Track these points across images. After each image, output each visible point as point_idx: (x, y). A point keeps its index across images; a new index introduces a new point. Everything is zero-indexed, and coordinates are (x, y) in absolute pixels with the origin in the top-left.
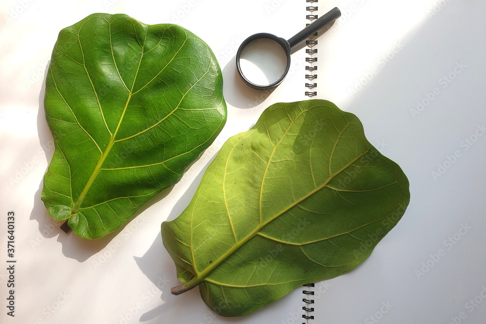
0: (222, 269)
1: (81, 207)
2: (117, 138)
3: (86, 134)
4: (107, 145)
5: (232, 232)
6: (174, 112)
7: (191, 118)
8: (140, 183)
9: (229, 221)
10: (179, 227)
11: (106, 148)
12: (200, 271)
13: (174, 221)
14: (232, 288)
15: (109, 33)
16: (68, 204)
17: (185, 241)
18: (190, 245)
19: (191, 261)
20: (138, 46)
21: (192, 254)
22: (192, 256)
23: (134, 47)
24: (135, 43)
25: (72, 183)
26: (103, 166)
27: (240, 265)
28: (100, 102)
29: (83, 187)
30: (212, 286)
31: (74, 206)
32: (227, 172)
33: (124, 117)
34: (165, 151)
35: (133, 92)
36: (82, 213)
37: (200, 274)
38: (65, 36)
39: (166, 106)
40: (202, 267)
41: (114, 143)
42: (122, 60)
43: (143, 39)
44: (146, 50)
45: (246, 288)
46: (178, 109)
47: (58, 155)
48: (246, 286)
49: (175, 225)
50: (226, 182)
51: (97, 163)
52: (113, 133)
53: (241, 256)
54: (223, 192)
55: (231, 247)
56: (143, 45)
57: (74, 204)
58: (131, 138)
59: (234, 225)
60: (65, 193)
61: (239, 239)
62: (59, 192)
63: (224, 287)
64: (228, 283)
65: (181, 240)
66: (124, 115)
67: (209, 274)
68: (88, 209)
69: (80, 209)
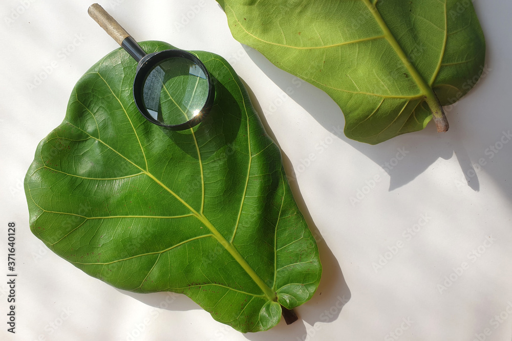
0: (418, 61)
1: (271, 287)
2: (198, 210)
4: (202, 224)
5: (368, 41)
8: (266, 195)
9: (353, 44)
10: (356, 109)
11: (205, 227)
12: (418, 91)
13: (346, 115)
14: (446, 50)
15: (56, 172)
16: (262, 302)
17: (376, 104)
18: (381, 98)
19: (402, 100)
20: (88, 141)
21: (394, 98)
22: (397, 98)
23: (86, 148)
24: (81, 146)
25: (235, 288)
27: (415, 38)
30: (442, 77)
31: (267, 296)
32: (282, 43)
33: (173, 191)
34: (237, 148)
35: (145, 168)
36: (279, 287)
37: (422, 92)
38: (39, 228)
40: (413, 87)
41: (202, 214)
42: (98, 169)
43: (80, 132)
44: (95, 134)
45: (448, 32)
47: (193, 293)
48: (445, 32)
49: (351, 115)
50: (296, 45)
51: (222, 246)
52: (189, 211)
53: (403, 32)
54: (310, 50)
55: (389, 44)
56: (88, 136)
57: (264, 295)
58: (205, 189)
59: (359, 38)
60: (247, 301)
61: (379, 32)
62: (242, 309)
63: (443, 61)
64: (437, 56)
65: (373, 109)
66: (171, 189)
67: (424, 80)
68: (277, 277)
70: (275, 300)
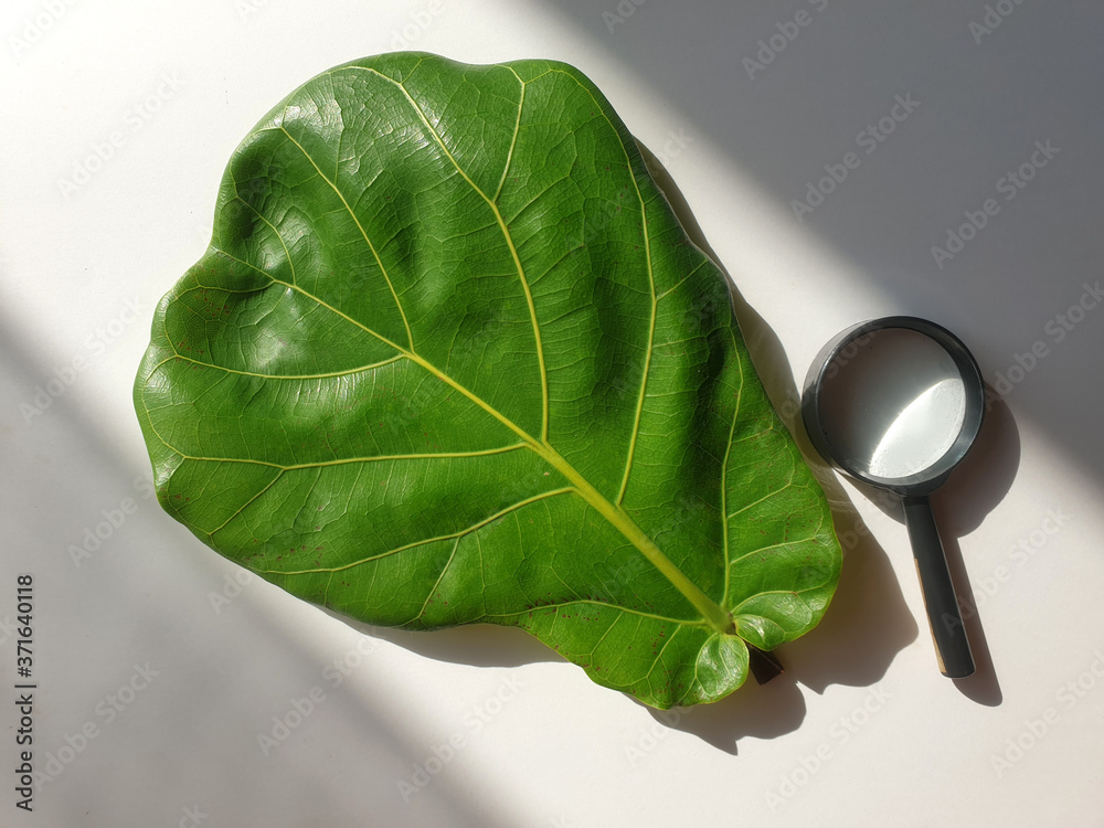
1: (718, 600)
2: (535, 434)
3: (499, 522)
4: (547, 466)
6: (504, 219)
7: (538, 164)
8: (697, 388)
11: (556, 472)
15: (203, 367)
16: (699, 637)
20: (267, 295)
23: (264, 309)
24: (254, 303)
25: (635, 608)
26: (610, 497)
28: (410, 452)
29: (656, 575)
31: (710, 622)
33: (475, 392)
34: (620, 278)
35: (406, 346)
36: (738, 600)
38: (178, 497)
39: (477, 241)
41: (545, 443)
42: (298, 353)
43: (248, 271)
44: (283, 273)
46: (497, 203)
47: (540, 625)
51: (597, 513)
52: (516, 438)
56: (267, 280)
57: (703, 621)
58: (548, 384)
60: (664, 637)
62: (656, 654)
66: (470, 389)
68: (731, 578)
69: (722, 604)
70: (731, 629)
